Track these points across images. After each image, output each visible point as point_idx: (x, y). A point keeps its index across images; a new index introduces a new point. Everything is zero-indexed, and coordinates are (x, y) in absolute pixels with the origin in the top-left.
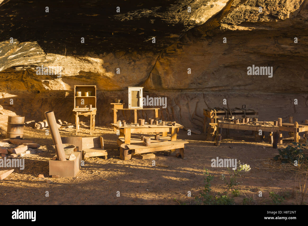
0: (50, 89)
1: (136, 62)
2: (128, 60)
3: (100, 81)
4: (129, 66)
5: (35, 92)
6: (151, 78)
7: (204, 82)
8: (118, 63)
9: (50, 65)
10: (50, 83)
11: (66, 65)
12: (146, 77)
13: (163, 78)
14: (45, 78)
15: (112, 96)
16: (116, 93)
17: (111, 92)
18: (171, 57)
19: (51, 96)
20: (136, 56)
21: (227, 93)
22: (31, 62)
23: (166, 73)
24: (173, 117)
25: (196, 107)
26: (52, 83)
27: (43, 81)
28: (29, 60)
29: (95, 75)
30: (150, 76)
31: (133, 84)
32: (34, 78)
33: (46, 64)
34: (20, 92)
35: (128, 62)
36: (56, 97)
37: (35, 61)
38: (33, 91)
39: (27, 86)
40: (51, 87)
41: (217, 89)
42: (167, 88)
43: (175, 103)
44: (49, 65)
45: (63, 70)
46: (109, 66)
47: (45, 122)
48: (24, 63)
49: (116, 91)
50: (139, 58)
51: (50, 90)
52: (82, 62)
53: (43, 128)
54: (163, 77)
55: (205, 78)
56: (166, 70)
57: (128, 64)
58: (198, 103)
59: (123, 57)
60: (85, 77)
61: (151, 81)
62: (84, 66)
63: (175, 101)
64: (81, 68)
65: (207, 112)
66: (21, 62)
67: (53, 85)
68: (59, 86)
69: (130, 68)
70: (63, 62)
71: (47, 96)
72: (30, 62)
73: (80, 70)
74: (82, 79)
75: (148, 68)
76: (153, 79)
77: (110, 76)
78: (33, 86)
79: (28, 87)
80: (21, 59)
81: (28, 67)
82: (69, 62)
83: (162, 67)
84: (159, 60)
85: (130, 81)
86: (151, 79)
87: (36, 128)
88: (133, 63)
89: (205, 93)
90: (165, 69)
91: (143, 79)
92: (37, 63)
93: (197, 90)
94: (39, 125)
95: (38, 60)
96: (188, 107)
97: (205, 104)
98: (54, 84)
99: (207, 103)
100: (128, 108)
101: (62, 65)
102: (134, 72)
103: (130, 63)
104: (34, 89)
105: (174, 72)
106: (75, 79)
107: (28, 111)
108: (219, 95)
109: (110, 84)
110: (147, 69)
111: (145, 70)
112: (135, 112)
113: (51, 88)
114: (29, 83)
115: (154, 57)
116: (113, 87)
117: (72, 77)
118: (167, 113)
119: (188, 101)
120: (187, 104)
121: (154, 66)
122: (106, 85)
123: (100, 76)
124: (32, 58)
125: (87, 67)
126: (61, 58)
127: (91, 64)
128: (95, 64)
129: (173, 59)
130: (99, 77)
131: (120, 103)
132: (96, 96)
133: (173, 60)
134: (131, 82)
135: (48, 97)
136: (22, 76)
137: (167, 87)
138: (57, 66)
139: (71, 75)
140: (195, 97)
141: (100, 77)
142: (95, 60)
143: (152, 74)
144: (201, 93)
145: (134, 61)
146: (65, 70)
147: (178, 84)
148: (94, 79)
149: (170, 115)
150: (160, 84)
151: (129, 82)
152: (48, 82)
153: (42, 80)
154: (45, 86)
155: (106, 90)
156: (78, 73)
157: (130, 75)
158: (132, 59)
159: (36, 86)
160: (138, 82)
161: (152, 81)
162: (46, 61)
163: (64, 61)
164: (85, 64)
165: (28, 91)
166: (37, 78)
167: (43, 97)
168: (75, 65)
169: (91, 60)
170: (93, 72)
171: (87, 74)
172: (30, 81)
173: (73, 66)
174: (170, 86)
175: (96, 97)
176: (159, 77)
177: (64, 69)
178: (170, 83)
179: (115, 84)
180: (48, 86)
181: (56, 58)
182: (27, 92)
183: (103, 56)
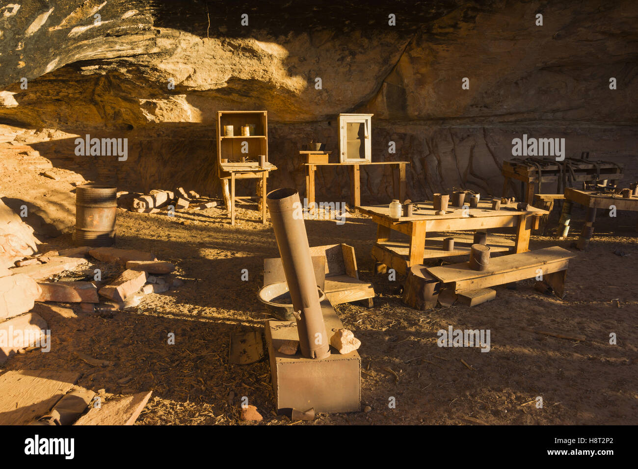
0: (159, 119)
1: (357, 57)
2: (339, 52)
3: (271, 102)
4: (339, 66)
5: (121, 127)
6: (384, 93)
7: (496, 103)
8: (317, 59)
9: (164, 61)
10: (159, 107)
11: (200, 62)
12: (373, 92)
13: (412, 94)
14: (149, 94)
15: (294, 136)
16: (301, 127)
17: (292, 127)
18: (440, 44)
19: (159, 135)
20: (358, 42)
21: (527, 126)
22: (120, 52)
23: (420, 83)
24: (425, 179)
25: (471, 157)
26: (163, 105)
27: (143, 101)
28: (117, 47)
29: (262, 87)
30: (383, 89)
31: (343, 108)
32: (124, 94)
33: (155, 60)
34: (89, 128)
35: (340, 57)
36: (171, 139)
37: (131, 51)
38: (117, 126)
39: (105, 113)
40: (159, 116)
41: (513, 118)
42: (416, 116)
43: (427, 148)
44: (161, 62)
45: (191, 75)
46: (296, 66)
47: (153, 195)
48: (105, 54)
49: (301, 123)
50: (363, 46)
51: (157, 121)
52: (239, 54)
53: (152, 209)
54: (411, 91)
55: (499, 94)
56: (422, 74)
57: (338, 60)
58: (473, 148)
59: (329, 45)
60: (238, 92)
61: (383, 100)
62: (240, 66)
63: (428, 144)
64: (233, 71)
65: (514, 169)
66: (100, 50)
67: (166, 112)
68: (178, 113)
69: (342, 70)
70: (194, 54)
71: (151, 137)
72: (119, 50)
73: (230, 76)
74: (231, 97)
75: (380, 70)
76: (388, 98)
77: (296, 89)
78: (117, 114)
79: (106, 116)
80: (98, 42)
81: (112, 66)
82: (207, 56)
83: (413, 68)
84: (410, 52)
85: (339, 100)
86: (384, 96)
87: (137, 209)
88: (349, 59)
89: (486, 126)
90: (419, 74)
91: (365, 97)
92: (134, 56)
93: (473, 121)
94: (143, 204)
95: (138, 47)
96: (455, 157)
97: (487, 149)
98: (167, 109)
99: (492, 147)
100: (340, 163)
101: (192, 63)
102: (348, 81)
103: (342, 59)
104: (120, 121)
105: (437, 81)
106: (214, 98)
107: (110, 171)
108: (513, 131)
109: (293, 108)
110: (378, 73)
111: (374, 75)
112: (355, 170)
113: (161, 118)
114: (109, 107)
115: (398, 43)
116: (297, 116)
117: (209, 92)
118: (412, 170)
119: (454, 145)
120: (453, 150)
121: (395, 66)
122: (283, 110)
123: (274, 90)
124: (124, 41)
125: (247, 68)
126: (191, 45)
127: (257, 61)
128: (266, 60)
129: (443, 48)
130: (270, 92)
131: (320, 150)
132: (267, 135)
133: (444, 50)
134: (340, 104)
135: (153, 138)
136: (94, 90)
137: (416, 113)
138: (179, 63)
139: (209, 88)
140: (468, 136)
141: (272, 93)
142: (267, 51)
143: (388, 84)
144: (480, 127)
145: (353, 54)
146: (198, 74)
147: (442, 107)
148: (258, 97)
149: (418, 175)
150: (404, 107)
151: (336, 103)
152: (155, 104)
153: (140, 100)
154: (146, 114)
155: (280, 123)
156: (225, 82)
157: (340, 88)
158: (348, 49)
159: (123, 115)
160: (353, 104)
161: (385, 100)
162: (156, 50)
163: (196, 53)
164: (244, 61)
165: (106, 126)
166: (130, 96)
167: (142, 140)
168: (220, 61)
169: (260, 50)
170: (260, 79)
171: (244, 85)
172: (111, 103)
173: (216, 64)
174: (424, 111)
175: (266, 138)
176: (403, 92)
177: (195, 72)
178: (425, 104)
179: (305, 109)
180: (153, 113)
181: (180, 43)
182: (104, 128)
183: (286, 40)
